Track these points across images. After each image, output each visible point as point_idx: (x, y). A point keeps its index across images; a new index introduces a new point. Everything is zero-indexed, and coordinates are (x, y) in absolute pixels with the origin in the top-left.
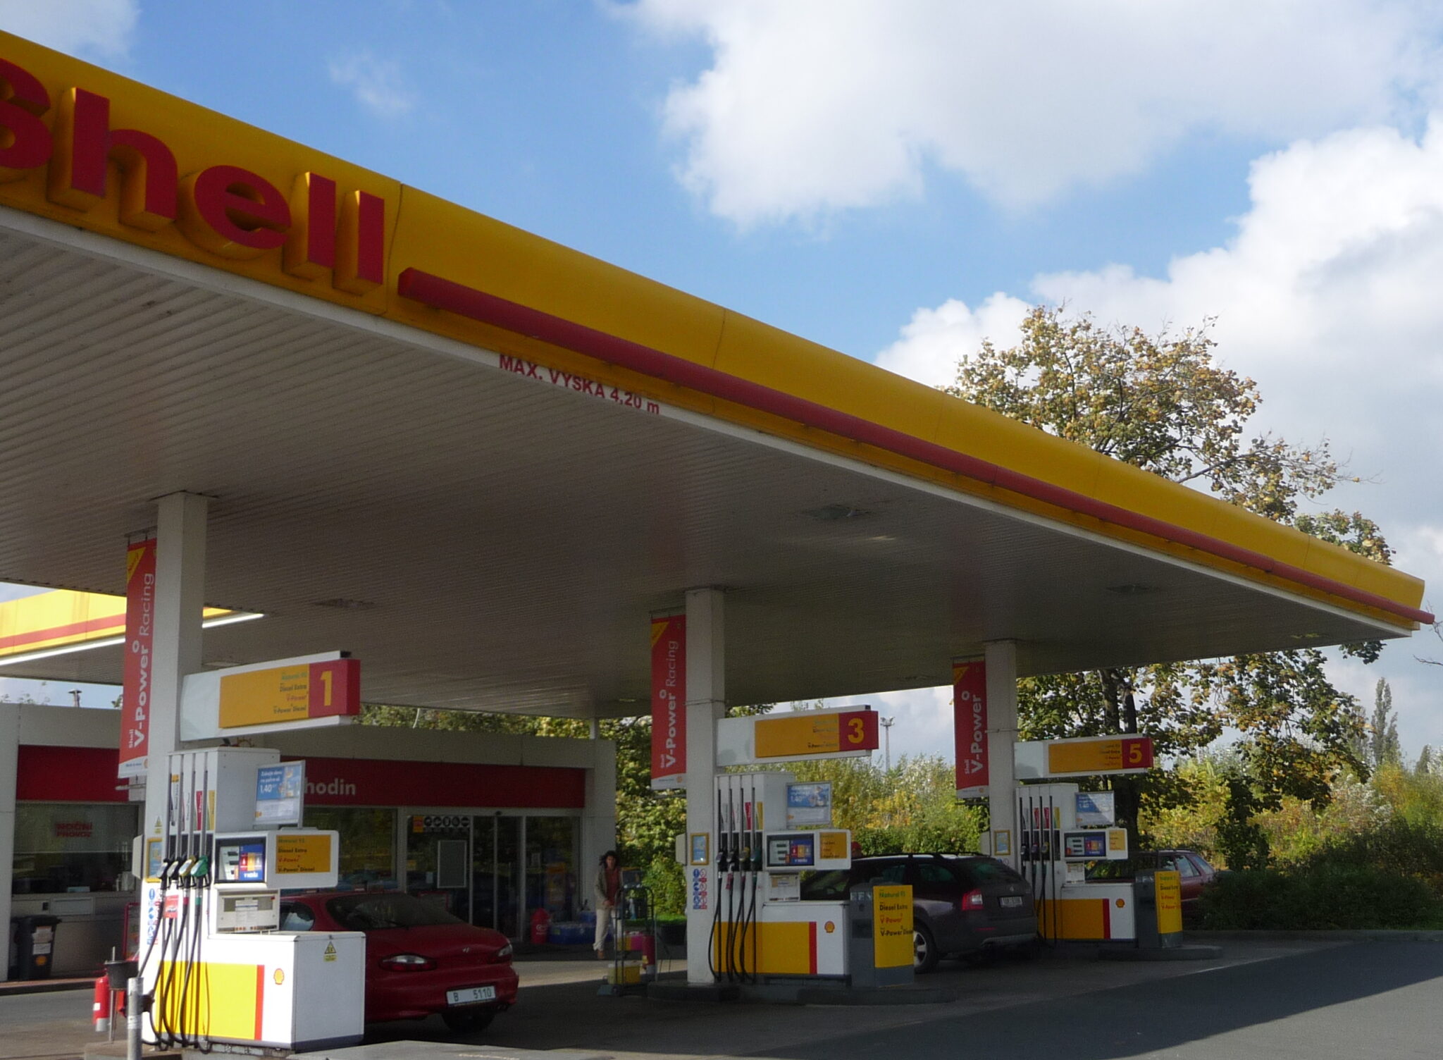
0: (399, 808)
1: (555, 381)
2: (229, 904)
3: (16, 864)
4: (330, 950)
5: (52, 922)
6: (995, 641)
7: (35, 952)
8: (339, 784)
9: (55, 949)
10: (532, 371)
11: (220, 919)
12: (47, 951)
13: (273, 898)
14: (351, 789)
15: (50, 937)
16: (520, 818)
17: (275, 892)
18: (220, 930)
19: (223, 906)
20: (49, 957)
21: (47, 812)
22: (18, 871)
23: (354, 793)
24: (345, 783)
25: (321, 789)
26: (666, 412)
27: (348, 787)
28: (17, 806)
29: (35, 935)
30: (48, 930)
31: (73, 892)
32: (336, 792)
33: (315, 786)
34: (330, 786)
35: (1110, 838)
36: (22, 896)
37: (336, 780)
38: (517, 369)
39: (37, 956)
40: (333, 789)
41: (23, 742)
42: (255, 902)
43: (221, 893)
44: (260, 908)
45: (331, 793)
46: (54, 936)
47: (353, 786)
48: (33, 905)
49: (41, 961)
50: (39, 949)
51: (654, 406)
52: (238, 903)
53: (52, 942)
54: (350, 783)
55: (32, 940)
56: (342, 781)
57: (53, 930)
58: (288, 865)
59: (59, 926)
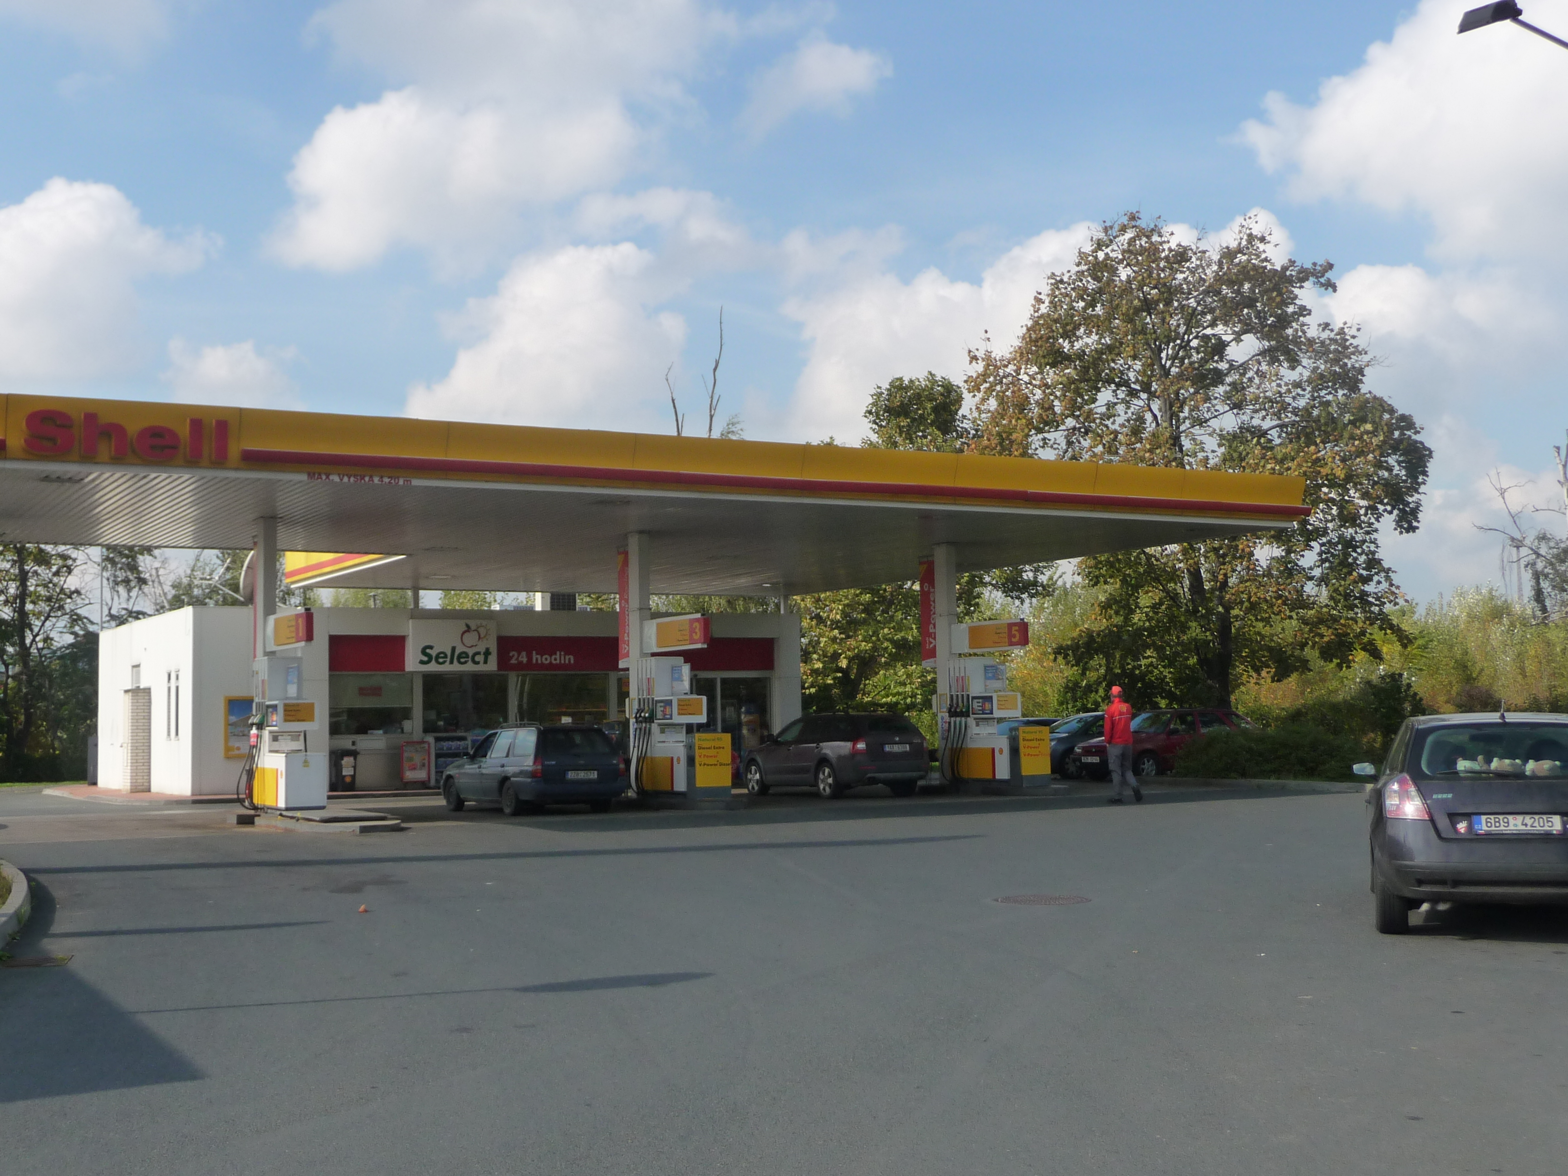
0: (609, 672)
1: (341, 480)
2: (275, 738)
3: (332, 715)
4: (306, 762)
5: (354, 754)
6: (938, 544)
7: (344, 773)
8: (560, 655)
9: (357, 771)
10: (328, 477)
11: (270, 746)
12: (352, 773)
13: (299, 735)
14: (570, 659)
15: (353, 765)
16: (716, 679)
17: (301, 732)
18: (271, 751)
19: (271, 739)
20: (353, 777)
21: (354, 680)
22: (335, 719)
23: (572, 662)
24: (565, 655)
25: (546, 659)
26: (416, 482)
27: (567, 657)
28: (330, 676)
29: (343, 762)
30: (351, 759)
31: (372, 734)
32: (558, 662)
33: (542, 657)
34: (553, 657)
35: (998, 700)
36: (336, 736)
37: (558, 653)
38: (318, 478)
39: (345, 776)
40: (555, 659)
41: (332, 633)
42: (290, 737)
43: (270, 732)
44: (292, 740)
45: (554, 662)
46: (355, 763)
47: (572, 657)
48: (345, 742)
49: (348, 780)
50: (347, 771)
51: (407, 481)
52: (280, 738)
53: (355, 767)
54: (569, 655)
55: (341, 765)
56: (562, 653)
57: (355, 759)
58: (289, 718)
59: (359, 757)
